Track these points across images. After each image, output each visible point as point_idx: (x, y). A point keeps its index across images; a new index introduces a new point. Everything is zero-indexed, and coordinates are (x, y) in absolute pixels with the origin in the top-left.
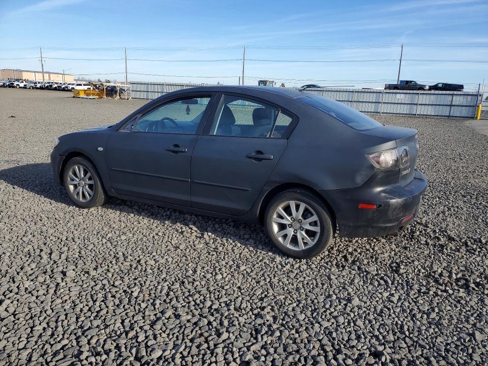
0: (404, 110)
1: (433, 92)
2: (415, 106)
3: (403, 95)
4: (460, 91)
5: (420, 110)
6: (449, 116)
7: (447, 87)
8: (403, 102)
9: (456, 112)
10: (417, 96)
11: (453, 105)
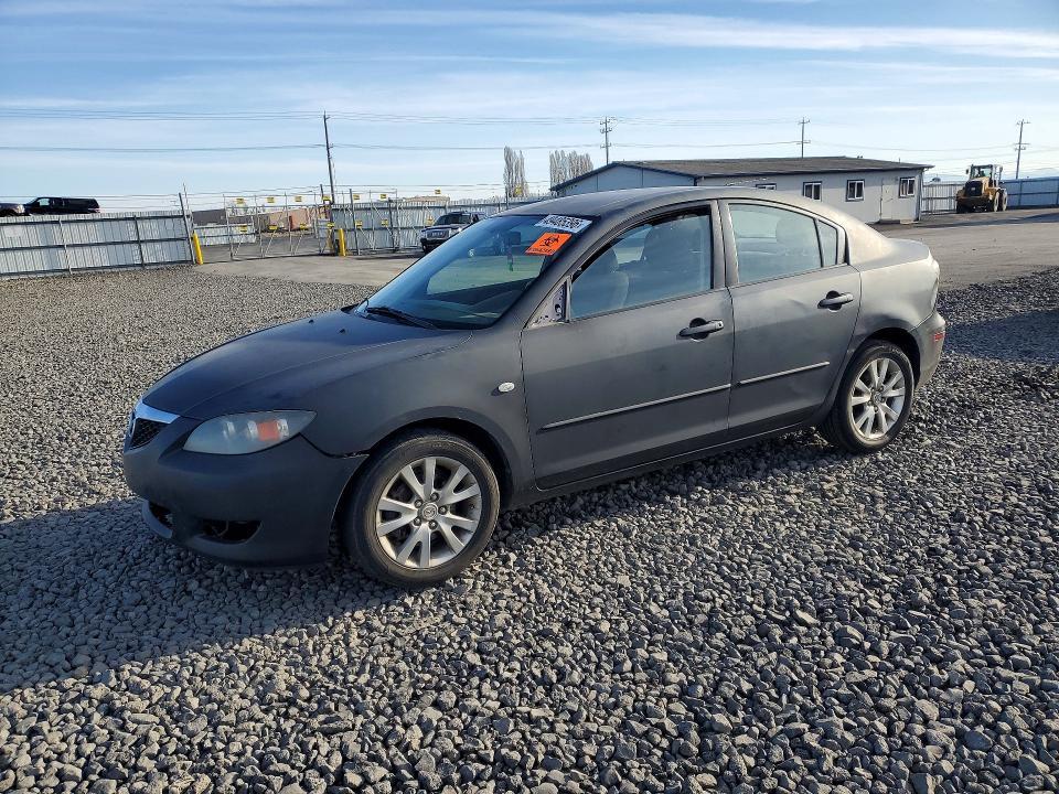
0: (37, 262)
1: (32, 218)
2: (61, 251)
3: (19, 228)
4: (94, 212)
5: (74, 260)
6: (141, 265)
7: (61, 206)
8: (17, 245)
9: (151, 254)
10: (56, 228)
11: (142, 241)
